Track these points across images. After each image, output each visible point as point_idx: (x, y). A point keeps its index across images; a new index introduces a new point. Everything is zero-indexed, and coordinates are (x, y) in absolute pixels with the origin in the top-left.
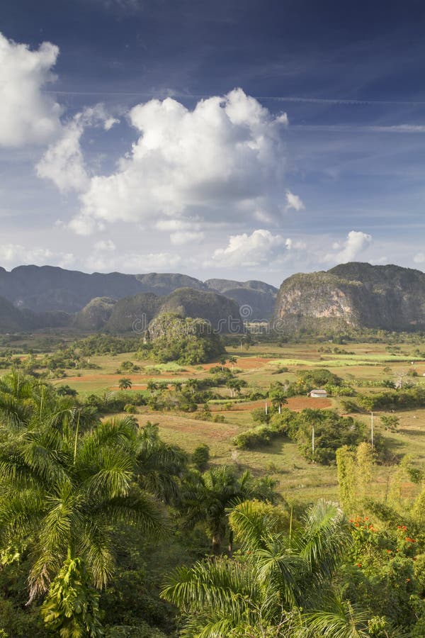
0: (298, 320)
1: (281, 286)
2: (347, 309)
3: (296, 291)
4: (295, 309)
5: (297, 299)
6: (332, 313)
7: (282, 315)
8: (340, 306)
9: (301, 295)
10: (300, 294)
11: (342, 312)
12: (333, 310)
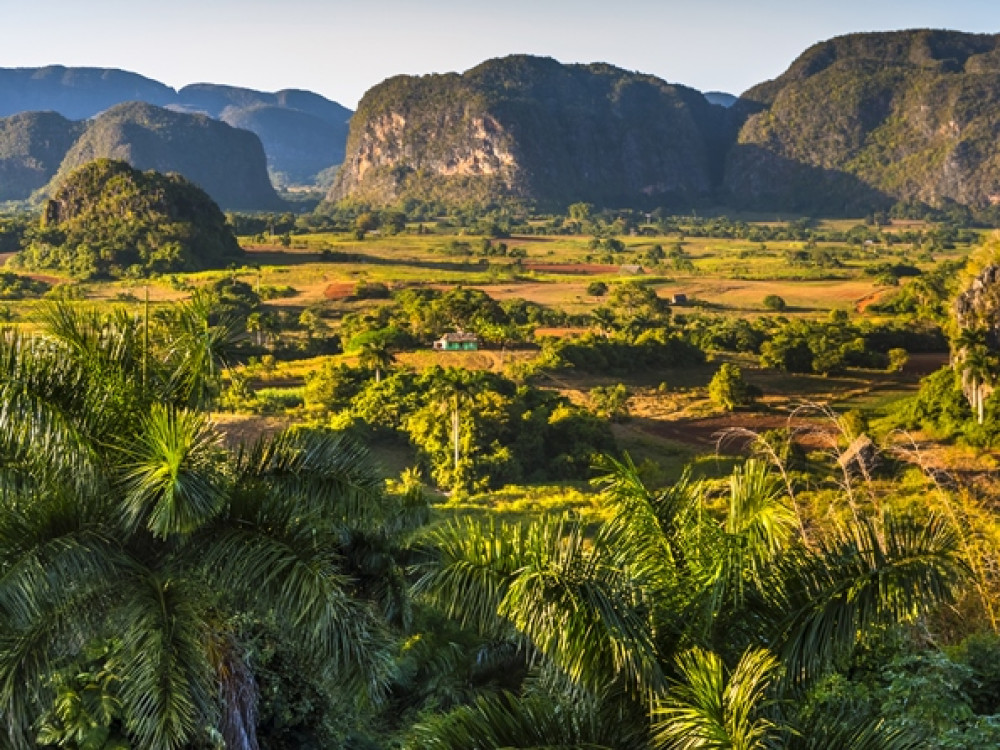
0: (398, 181)
1: (361, 103)
2: (507, 159)
3: (395, 116)
4: (392, 156)
5: (397, 133)
6: (476, 167)
7: (362, 171)
8: (490, 153)
9: (407, 126)
10: (403, 122)
11: (496, 163)
12: (476, 160)
